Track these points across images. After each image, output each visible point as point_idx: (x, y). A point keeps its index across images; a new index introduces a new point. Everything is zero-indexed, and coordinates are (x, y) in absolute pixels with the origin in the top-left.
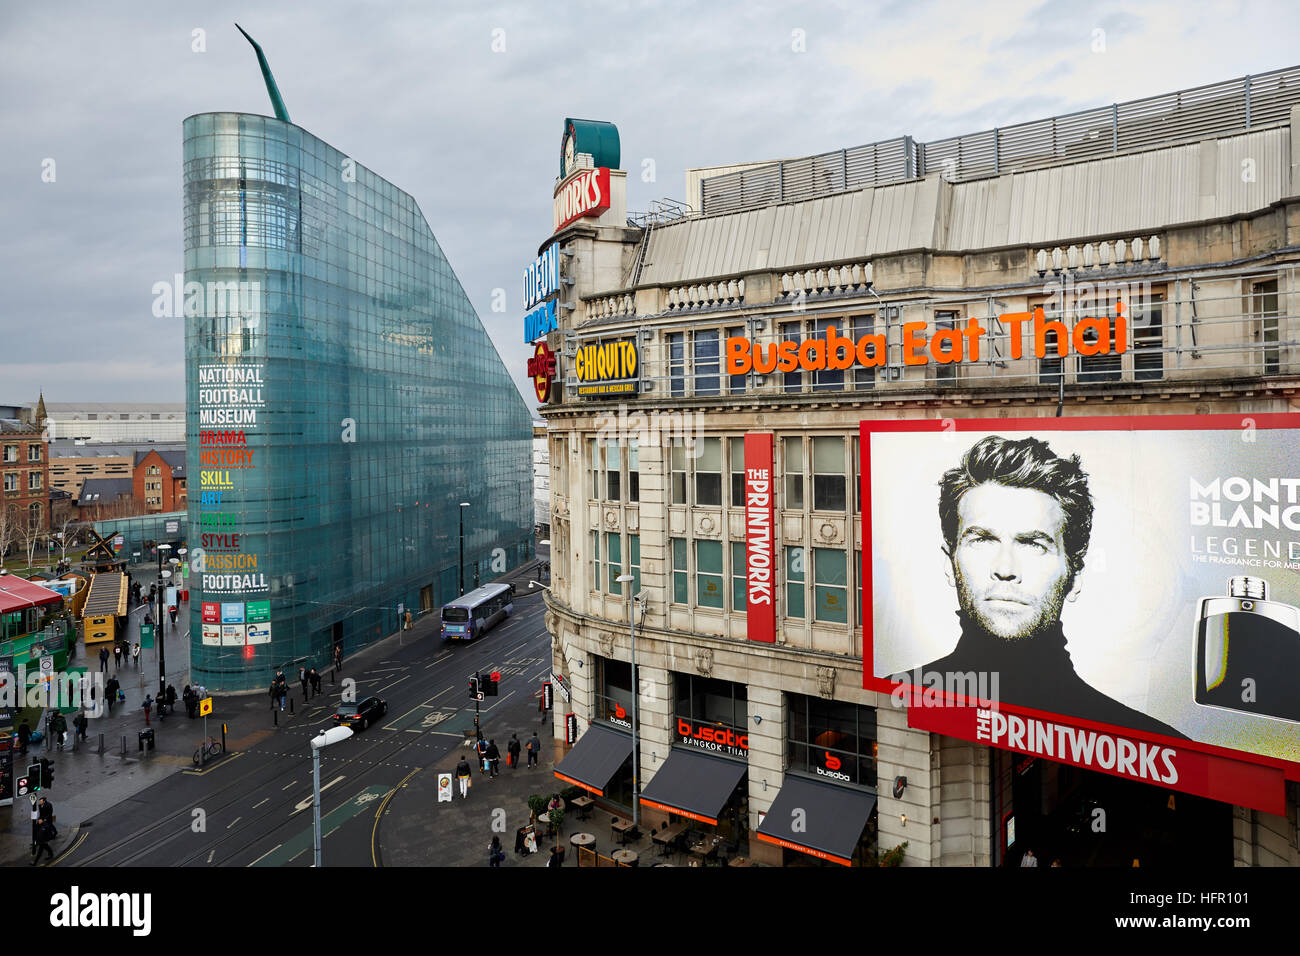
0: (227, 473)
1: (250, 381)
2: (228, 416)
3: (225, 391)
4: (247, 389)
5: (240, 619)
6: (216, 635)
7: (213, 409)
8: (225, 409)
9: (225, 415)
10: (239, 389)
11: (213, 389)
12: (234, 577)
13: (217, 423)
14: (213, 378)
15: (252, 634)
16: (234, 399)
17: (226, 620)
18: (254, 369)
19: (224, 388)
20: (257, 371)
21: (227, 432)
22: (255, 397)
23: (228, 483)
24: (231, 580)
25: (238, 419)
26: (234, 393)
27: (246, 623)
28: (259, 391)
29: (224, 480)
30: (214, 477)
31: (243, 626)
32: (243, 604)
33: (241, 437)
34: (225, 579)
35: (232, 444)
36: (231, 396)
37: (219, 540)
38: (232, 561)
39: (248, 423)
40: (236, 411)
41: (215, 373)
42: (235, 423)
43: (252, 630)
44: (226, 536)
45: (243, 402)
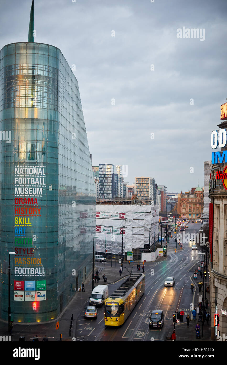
0: (29, 218)
1: (40, 174)
2: (30, 191)
3: (29, 179)
4: (39, 178)
5: (33, 289)
6: (22, 296)
7: (22, 187)
8: (28, 187)
9: (28, 191)
10: (35, 178)
11: (22, 177)
12: (31, 269)
13: (24, 194)
14: (22, 172)
15: (39, 296)
16: (33, 182)
17: (27, 289)
18: (42, 169)
19: (28, 177)
20: (43, 169)
21: (29, 199)
22: (42, 182)
23: (29, 223)
24: (30, 270)
25: (35, 193)
26: (33, 180)
27: (36, 291)
28: (44, 179)
29: (27, 222)
30: (22, 220)
31: (35, 292)
32: (35, 282)
33: (36, 202)
34: (27, 270)
35: (31, 205)
36: (32, 181)
37: (24, 251)
38: (30, 261)
39: (39, 195)
40: (33, 188)
41: (24, 170)
42: (33, 195)
43: (39, 294)
44: (28, 249)
45: (37, 184)
